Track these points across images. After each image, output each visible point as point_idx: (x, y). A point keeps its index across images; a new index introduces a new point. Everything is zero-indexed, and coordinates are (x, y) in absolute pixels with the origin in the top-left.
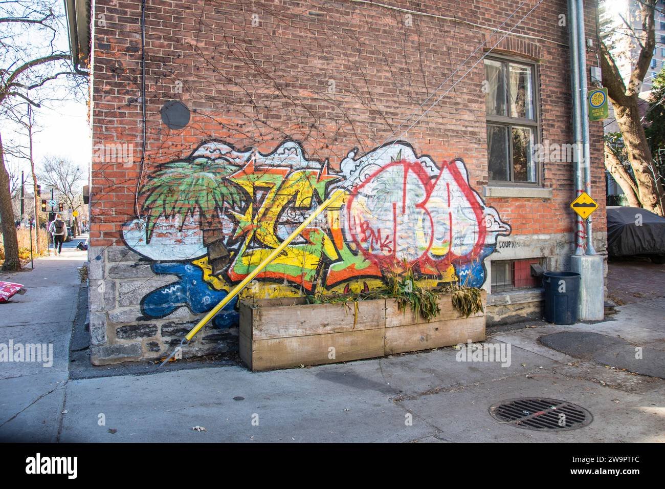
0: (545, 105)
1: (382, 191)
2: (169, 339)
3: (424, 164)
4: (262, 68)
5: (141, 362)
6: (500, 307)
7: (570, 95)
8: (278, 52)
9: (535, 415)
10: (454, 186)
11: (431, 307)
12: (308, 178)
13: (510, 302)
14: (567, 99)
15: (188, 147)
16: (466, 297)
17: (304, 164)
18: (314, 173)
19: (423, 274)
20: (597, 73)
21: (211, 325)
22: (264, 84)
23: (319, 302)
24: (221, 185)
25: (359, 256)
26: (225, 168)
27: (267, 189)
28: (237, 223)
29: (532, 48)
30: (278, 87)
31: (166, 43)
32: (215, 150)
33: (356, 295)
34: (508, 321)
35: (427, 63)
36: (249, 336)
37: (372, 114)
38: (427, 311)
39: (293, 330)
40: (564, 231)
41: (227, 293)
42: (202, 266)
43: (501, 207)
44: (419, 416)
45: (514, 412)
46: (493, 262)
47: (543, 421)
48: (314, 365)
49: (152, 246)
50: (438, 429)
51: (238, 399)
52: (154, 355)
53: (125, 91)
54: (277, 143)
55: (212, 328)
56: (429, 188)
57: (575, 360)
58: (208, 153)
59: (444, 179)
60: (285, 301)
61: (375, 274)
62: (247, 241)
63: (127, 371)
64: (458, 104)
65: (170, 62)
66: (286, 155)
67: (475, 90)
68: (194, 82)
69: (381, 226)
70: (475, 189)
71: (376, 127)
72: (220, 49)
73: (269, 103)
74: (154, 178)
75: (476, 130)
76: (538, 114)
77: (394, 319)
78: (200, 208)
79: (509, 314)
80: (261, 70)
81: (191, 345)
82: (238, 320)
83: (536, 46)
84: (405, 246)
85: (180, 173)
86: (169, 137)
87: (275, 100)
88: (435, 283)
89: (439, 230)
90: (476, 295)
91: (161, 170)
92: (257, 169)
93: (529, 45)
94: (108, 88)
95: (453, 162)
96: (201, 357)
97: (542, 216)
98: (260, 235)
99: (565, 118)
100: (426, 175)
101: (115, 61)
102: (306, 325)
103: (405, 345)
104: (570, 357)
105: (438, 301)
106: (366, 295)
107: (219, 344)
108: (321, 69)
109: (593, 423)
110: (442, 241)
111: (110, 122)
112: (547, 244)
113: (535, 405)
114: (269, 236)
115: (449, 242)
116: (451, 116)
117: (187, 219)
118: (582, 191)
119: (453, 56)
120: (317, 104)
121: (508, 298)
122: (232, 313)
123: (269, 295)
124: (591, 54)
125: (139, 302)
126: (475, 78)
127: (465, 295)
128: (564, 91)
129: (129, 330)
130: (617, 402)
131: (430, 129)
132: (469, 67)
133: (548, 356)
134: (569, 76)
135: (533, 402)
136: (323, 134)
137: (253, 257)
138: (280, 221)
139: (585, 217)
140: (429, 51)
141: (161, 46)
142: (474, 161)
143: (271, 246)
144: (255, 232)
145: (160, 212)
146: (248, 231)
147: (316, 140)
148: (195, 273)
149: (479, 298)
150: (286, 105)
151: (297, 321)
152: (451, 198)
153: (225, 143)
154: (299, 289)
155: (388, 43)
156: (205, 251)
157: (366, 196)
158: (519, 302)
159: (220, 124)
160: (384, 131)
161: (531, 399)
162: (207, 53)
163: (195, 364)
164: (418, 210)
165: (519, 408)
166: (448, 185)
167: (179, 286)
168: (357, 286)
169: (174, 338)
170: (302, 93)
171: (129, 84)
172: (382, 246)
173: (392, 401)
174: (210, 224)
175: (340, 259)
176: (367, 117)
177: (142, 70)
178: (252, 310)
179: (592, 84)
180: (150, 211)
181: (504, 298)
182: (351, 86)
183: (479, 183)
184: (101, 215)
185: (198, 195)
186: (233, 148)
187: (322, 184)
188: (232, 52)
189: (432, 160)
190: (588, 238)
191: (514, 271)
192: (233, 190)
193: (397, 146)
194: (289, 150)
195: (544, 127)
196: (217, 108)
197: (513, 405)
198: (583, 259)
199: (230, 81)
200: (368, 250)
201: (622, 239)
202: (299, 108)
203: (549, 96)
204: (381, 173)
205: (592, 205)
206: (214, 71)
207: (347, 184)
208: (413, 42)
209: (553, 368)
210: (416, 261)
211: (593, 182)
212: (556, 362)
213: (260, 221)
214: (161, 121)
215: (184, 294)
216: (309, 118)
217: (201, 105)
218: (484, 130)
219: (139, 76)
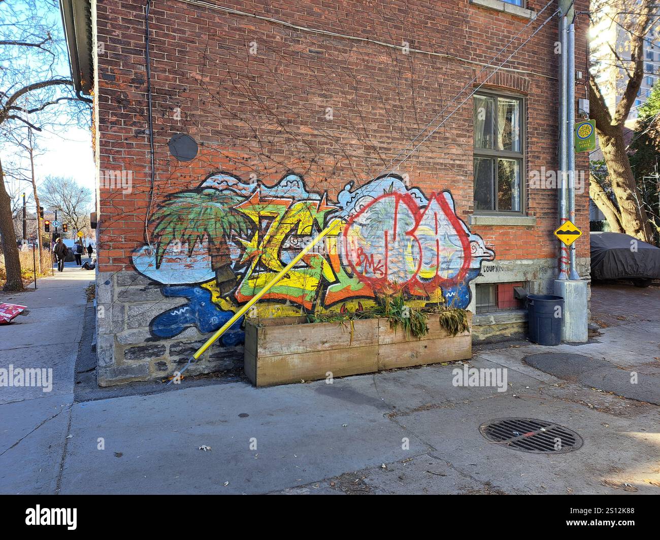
0: (531, 137)
1: (375, 220)
2: (177, 358)
3: (414, 195)
4: (265, 105)
5: (149, 382)
6: (484, 327)
7: (557, 127)
8: (280, 89)
9: (525, 436)
10: (441, 215)
11: (421, 326)
12: (309, 209)
13: (494, 323)
14: (554, 132)
15: (197, 178)
16: (452, 318)
17: (305, 195)
18: (315, 204)
19: (412, 295)
20: (586, 105)
21: (218, 344)
22: (267, 120)
23: (319, 321)
24: (228, 214)
25: (354, 279)
26: (232, 199)
27: (271, 219)
28: (244, 249)
29: (521, 81)
30: (280, 123)
31: (171, 76)
32: (222, 182)
33: (351, 314)
34: (492, 340)
35: (419, 100)
36: (254, 353)
37: (367, 149)
38: (416, 329)
39: (295, 347)
40: (546, 257)
41: (234, 313)
42: (210, 289)
43: (486, 234)
44: (413, 433)
45: (504, 432)
46: (477, 285)
47: (534, 443)
48: (313, 380)
49: (161, 271)
50: (431, 447)
51: (243, 415)
52: (162, 374)
53: (132, 122)
54: (280, 176)
55: (219, 346)
56: (417, 217)
57: (561, 382)
58: (215, 185)
59: (432, 209)
60: (288, 320)
61: (368, 295)
62: (253, 265)
63: (134, 392)
64: (447, 138)
65: (176, 95)
66: (288, 188)
67: (464, 125)
68: (200, 116)
69: (374, 252)
70: (460, 217)
71: (371, 161)
72: (225, 84)
73: (272, 138)
74: (164, 206)
75: (463, 163)
76: (524, 146)
77: (387, 337)
78: (209, 235)
79: (494, 333)
80: (265, 107)
81: (198, 363)
82: (244, 339)
83: (525, 80)
84: (396, 270)
85: (189, 203)
86: (177, 168)
87: (278, 136)
88: (423, 304)
89: (427, 255)
90: (462, 316)
91: (170, 200)
92: (262, 200)
93: (518, 79)
94: (114, 118)
95: (441, 193)
96: (207, 374)
97: (525, 243)
98: (265, 260)
99: (551, 150)
100: (416, 206)
101: (121, 92)
102: (307, 343)
103: (396, 361)
104: (555, 378)
105: (426, 321)
106: (361, 315)
107: (225, 361)
108: (320, 107)
109: (584, 446)
110: (430, 265)
111: (118, 152)
112: (530, 269)
113: (524, 426)
114: (274, 261)
115: (436, 267)
116: (440, 150)
117: (196, 245)
118: (566, 219)
119: (444, 93)
120: (317, 140)
121: (492, 319)
122: (238, 332)
123: (273, 314)
124: (580, 86)
125: (148, 324)
126: (465, 113)
127: (452, 316)
128: (551, 123)
129: (137, 351)
130: (607, 426)
131: (420, 163)
132: (459, 103)
133: (534, 376)
134: (557, 109)
135: (522, 422)
136: (323, 169)
137: (258, 280)
138: (284, 247)
139: (568, 244)
140: (422, 88)
141: (167, 79)
142: (461, 192)
143: (275, 269)
144: (260, 257)
145: (170, 239)
146: (254, 256)
147: (316, 173)
148: (203, 296)
149: (464, 319)
150: (288, 140)
151: (300, 339)
152: (438, 227)
153: (232, 175)
154: (300, 308)
155: (383, 81)
156: (213, 275)
157: (361, 225)
158: (503, 323)
159: (227, 157)
160: (378, 165)
161: (519, 419)
162: (212, 88)
163: (202, 381)
164: (407, 237)
165: (508, 428)
166: (435, 214)
167: (188, 308)
168: (352, 306)
169: (181, 357)
170: (303, 129)
171: (135, 115)
172: (375, 269)
173: (387, 416)
174: (218, 250)
175: (337, 281)
176: (363, 152)
177: (149, 102)
178: (257, 329)
179: (579, 116)
180: (160, 238)
181: (488, 319)
182: (348, 122)
183: (465, 212)
184: (110, 241)
185: (206, 223)
186: (239, 180)
187: (322, 214)
188: (236, 88)
189: (421, 192)
190: (571, 264)
191: (498, 293)
192: (240, 219)
193: (389, 178)
194: (291, 183)
195: (529, 159)
196: (224, 142)
197: (502, 425)
198: (567, 283)
199: (235, 116)
200: (362, 273)
201: (605, 264)
202: (301, 143)
203: (536, 129)
204: (374, 204)
205: (576, 233)
206: (220, 106)
207: (343, 214)
208: (406, 80)
209: (540, 389)
210: (406, 283)
211: (577, 210)
212: (542, 382)
213: (265, 247)
214: (169, 153)
215: (192, 315)
216: (310, 153)
217: (208, 138)
218: (471, 163)
219: (145, 108)
